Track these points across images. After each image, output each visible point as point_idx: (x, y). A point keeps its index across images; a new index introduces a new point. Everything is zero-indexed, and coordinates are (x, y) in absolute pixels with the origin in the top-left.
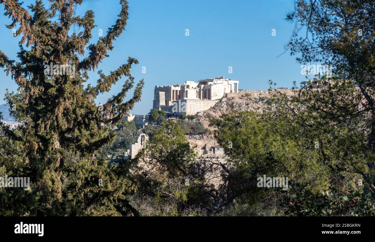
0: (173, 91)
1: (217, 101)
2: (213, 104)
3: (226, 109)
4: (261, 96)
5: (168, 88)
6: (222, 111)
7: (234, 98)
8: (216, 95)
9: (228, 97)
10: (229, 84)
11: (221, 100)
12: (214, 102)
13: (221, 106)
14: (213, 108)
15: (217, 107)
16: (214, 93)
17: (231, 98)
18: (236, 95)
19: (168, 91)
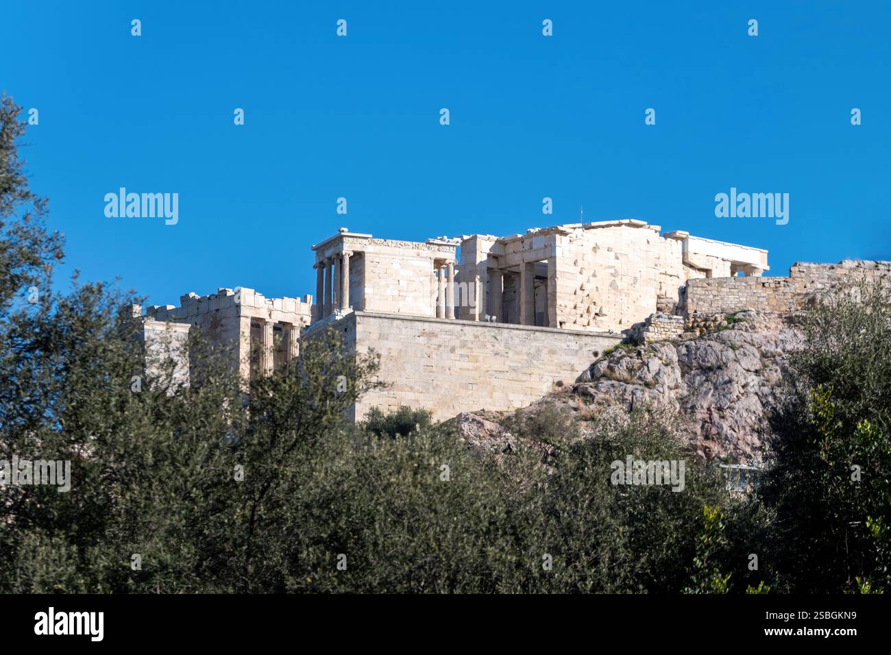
0: (257, 325)
1: (608, 344)
2: (574, 360)
3: (682, 400)
5: (213, 308)
6: (647, 416)
7: (740, 320)
8: (594, 310)
9: (691, 312)
10: (691, 266)
11: (640, 333)
12: (581, 348)
13: (640, 378)
14: (575, 389)
15: (610, 382)
16: (579, 292)
17: (715, 320)
18: (761, 300)
19: (219, 329)
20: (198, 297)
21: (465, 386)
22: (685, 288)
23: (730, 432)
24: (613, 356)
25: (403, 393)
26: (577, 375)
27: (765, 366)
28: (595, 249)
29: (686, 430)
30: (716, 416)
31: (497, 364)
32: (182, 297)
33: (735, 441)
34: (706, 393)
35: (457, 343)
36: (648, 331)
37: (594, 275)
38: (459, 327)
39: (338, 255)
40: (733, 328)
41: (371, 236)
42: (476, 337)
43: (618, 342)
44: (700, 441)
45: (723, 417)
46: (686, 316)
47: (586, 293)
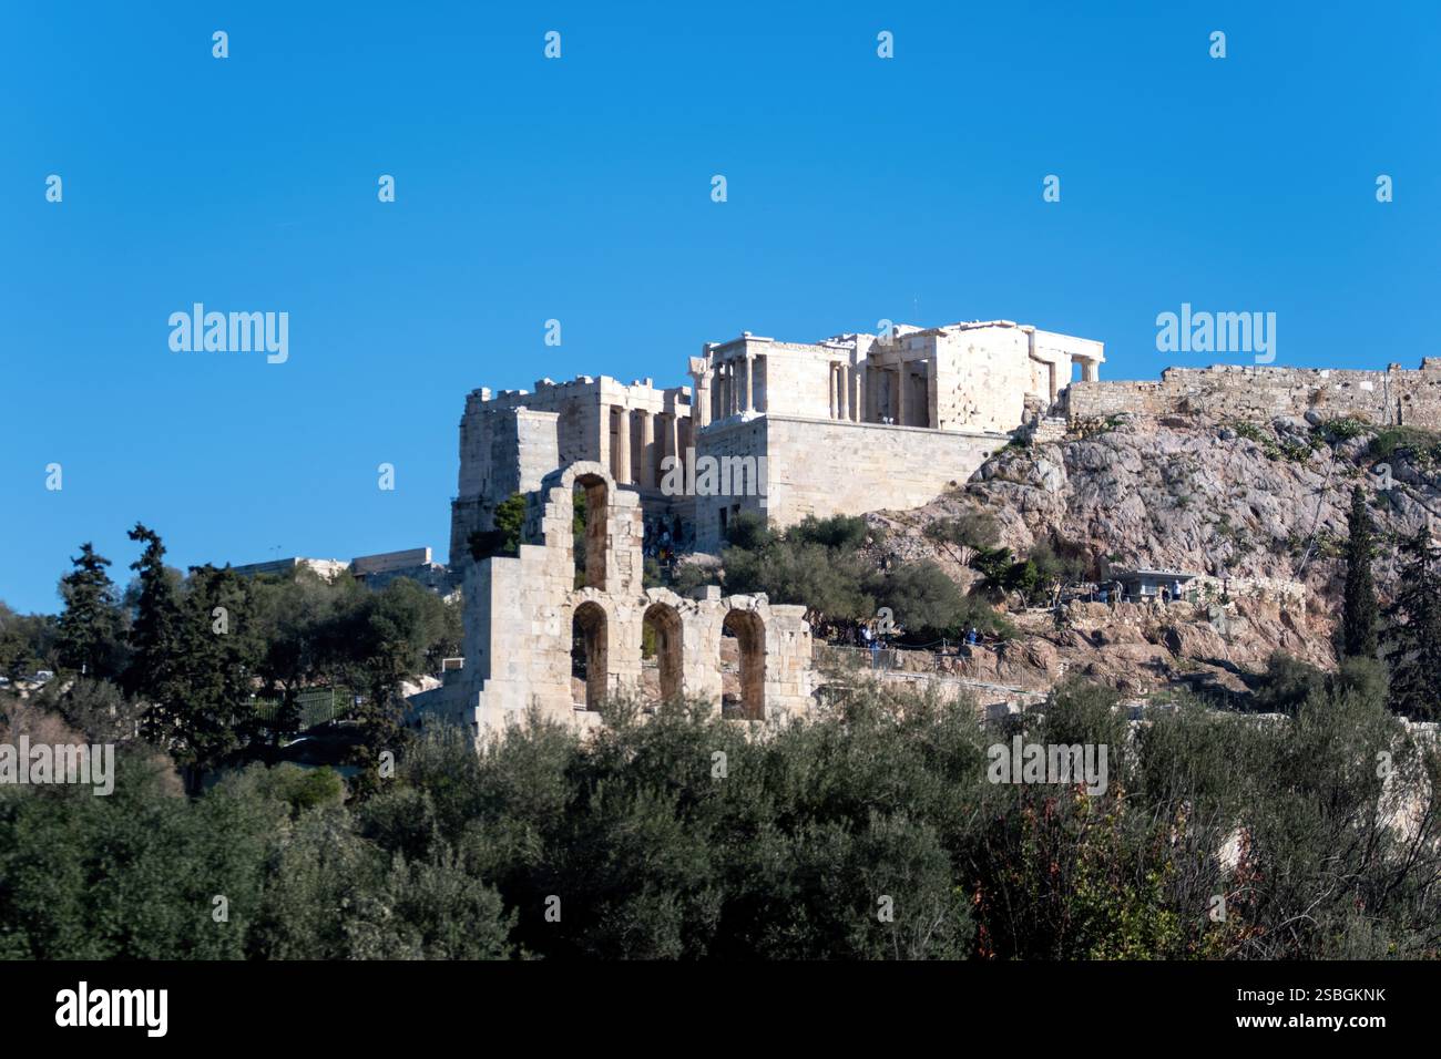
0: (616, 411)
1: (996, 445)
2: (966, 461)
3: (1070, 500)
4: (1322, 411)
5: (571, 394)
6: (1038, 516)
7: (1120, 423)
8: (970, 408)
9: (1073, 414)
10: (1037, 359)
11: (1027, 435)
12: (972, 449)
13: (1030, 479)
14: (968, 489)
15: (1002, 483)
16: (957, 391)
17: (1097, 422)
18: (1138, 402)
19: (577, 416)
20: (553, 384)
21: (868, 486)
22: (1066, 390)
23: (1116, 531)
24: (1003, 457)
25: (810, 494)
26: (969, 475)
27: (1146, 468)
28: (970, 349)
29: (1073, 529)
30: (1102, 515)
31: (896, 465)
32: (536, 384)
33: (1121, 540)
34: (1092, 493)
35: (859, 445)
36: (1035, 432)
37: (970, 375)
38: (862, 429)
39: (740, 357)
40: (1114, 430)
41: (771, 339)
42: (877, 439)
43: (1006, 443)
44: (1088, 540)
45: (1109, 517)
46: (1068, 418)
47: (963, 392)
